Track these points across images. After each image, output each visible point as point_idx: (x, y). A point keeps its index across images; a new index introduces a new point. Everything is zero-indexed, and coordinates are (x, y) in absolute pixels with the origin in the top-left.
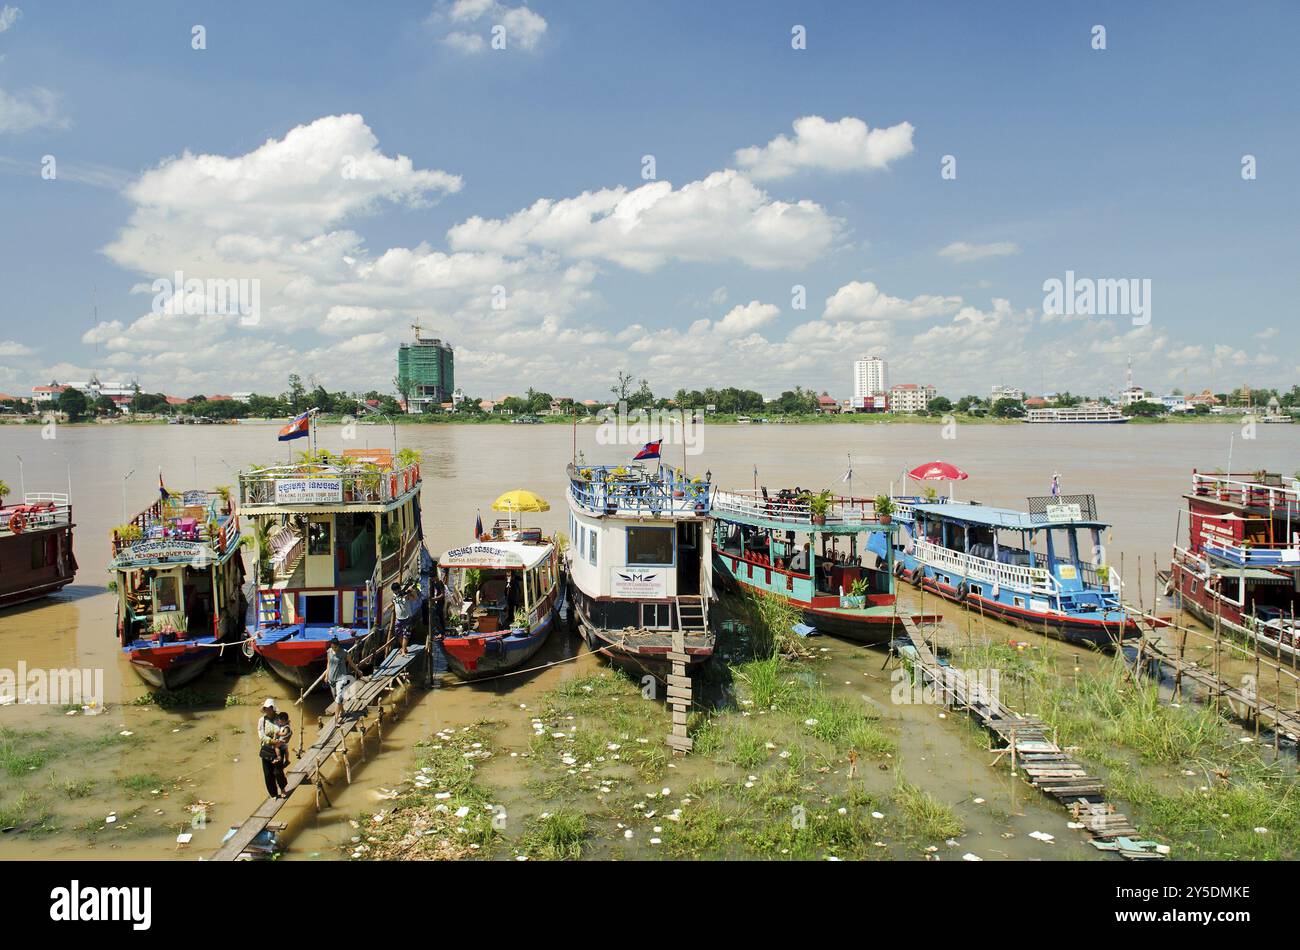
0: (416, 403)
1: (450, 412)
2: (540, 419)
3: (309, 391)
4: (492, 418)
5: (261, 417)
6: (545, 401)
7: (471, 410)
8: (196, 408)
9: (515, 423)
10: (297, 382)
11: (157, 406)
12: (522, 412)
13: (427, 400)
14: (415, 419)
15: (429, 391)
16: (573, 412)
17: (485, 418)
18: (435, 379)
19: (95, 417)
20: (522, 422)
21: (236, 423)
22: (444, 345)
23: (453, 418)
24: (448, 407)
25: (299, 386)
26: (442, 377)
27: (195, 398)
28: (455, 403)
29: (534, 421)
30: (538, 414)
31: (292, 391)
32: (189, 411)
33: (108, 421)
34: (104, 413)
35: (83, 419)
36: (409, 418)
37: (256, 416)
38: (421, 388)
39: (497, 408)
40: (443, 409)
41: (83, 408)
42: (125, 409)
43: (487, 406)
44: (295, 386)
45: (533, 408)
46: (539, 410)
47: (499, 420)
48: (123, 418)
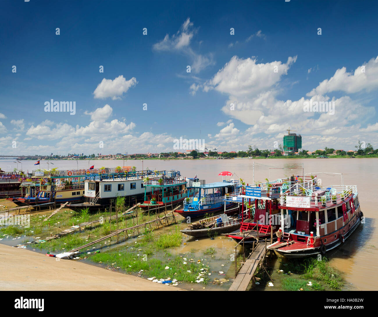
0: (286, 153)
1: (297, 155)
2: (328, 157)
3: (254, 150)
4: (311, 156)
5: (240, 157)
6: (332, 151)
7: (305, 154)
8: (224, 155)
9: (318, 158)
10: (251, 147)
11: (215, 155)
12: (322, 155)
13: (290, 152)
14: (285, 157)
15: (291, 149)
16: (340, 154)
17: (308, 156)
18: (293, 145)
19: (199, 157)
20: (321, 158)
21: (234, 159)
22: (298, 135)
23: (297, 157)
24: (297, 153)
25: (251, 149)
26: (296, 144)
27: (224, 152)
28: (299, 152)
29: (325, 157)
30: (327, 155)
31: (249, 150)
32: (222, 156)
33: (202, 158)
34: (202, 156)
35: (196, 158)
36: (283, 157)
37: (239, 157)
38: (289, 148)
39: (313, 154)
40: (295, 154)
41: (197, 155)
42: (207, 155)
43: (309, 153)
44: (250, 148)
45: (325, 153)
46: (327, 154)
47: (313, 157)
48: (206, 158)
